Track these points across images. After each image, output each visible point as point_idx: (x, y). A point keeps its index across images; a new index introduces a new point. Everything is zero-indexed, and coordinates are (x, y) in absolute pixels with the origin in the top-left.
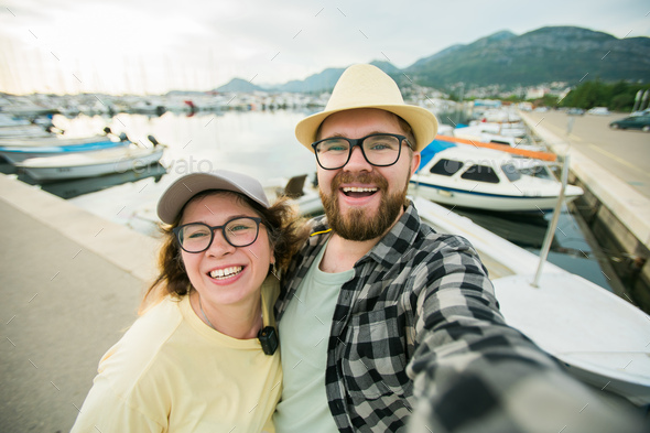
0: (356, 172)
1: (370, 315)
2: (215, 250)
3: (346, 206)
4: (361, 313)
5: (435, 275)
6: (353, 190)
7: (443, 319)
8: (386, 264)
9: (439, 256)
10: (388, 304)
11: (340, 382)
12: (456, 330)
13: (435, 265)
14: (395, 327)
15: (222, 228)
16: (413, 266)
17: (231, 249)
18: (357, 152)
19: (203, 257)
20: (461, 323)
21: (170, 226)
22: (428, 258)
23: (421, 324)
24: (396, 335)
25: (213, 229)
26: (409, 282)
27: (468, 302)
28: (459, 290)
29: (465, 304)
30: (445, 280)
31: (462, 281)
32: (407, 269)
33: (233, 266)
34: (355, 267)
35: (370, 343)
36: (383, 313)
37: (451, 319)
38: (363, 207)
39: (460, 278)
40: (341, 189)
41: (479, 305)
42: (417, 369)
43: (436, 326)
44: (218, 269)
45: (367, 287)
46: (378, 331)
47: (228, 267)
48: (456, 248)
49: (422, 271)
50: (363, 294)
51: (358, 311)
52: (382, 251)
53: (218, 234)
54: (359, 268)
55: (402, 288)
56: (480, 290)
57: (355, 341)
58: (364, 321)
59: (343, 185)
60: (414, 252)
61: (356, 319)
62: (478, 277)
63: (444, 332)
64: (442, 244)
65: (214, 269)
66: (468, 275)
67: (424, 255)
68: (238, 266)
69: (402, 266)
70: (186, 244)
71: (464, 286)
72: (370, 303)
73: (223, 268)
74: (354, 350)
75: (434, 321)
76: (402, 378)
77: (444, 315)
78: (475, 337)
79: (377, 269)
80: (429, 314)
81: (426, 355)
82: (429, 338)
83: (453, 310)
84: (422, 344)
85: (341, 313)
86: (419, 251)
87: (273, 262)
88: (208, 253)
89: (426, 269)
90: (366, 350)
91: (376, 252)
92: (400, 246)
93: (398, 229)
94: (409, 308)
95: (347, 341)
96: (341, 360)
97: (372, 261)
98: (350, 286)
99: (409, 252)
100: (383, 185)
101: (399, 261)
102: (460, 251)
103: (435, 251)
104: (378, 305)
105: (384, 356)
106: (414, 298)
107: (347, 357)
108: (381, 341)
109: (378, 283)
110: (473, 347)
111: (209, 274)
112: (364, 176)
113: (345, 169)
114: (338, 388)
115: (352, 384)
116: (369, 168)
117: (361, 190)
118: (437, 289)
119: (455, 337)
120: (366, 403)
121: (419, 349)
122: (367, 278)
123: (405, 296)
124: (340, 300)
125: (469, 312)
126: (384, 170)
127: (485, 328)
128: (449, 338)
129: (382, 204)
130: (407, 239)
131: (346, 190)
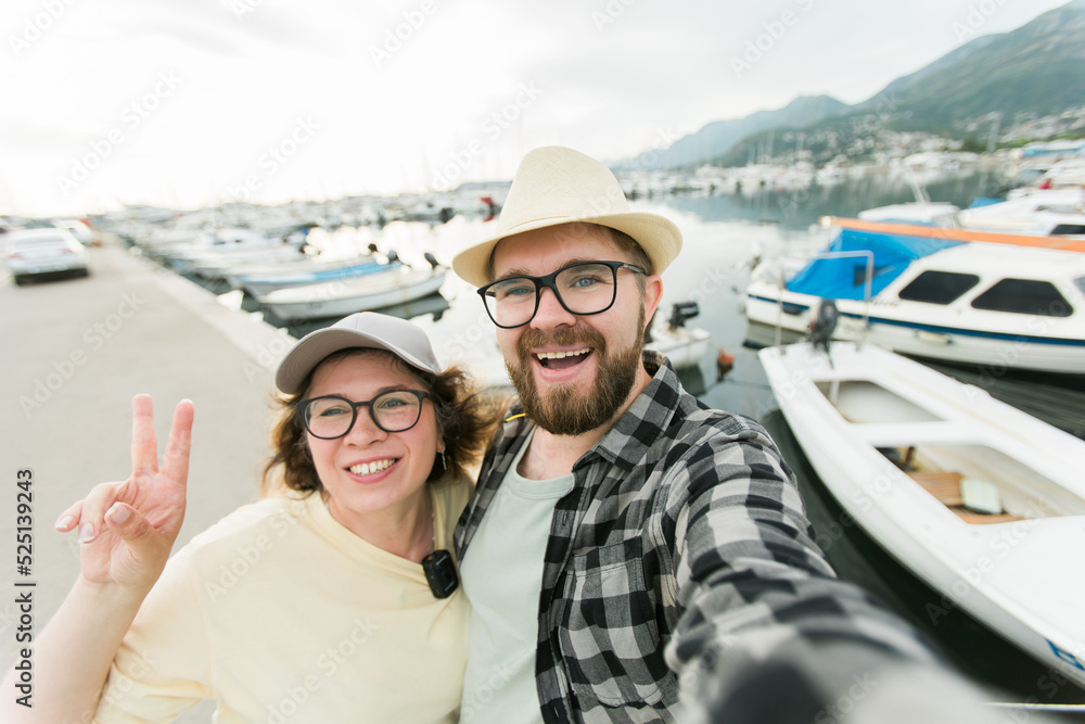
0: (549, 329)
1: (602, 553)
2: (359, 437)
3: (546, 382)
4: (587, 550)
5: (702, 483)
6: (550, 356)
7: (723, 565)
8: (625, 465)
9: (706, 451)
10: (629, 534)
11: (558, 669)
12: (750, 586)
13: (702, 467)
14: (639, 573)
15: (368, 405)
16: (665, 469)
18: (548, 297)
19: (339, 445)
20: (759, 572)
22: (689, 454)
23: (684, 571)
24: (641, 587)
25: (355, 406)
26: (660, 496)
27: (762, 534)
28: (744, 510)
29: (757, 538)
30: (719, 492)
31: (746, 492)
32: (655, 474)
33: (382, 458)
34: (576, 469)
35: (601, 600)
36: (621, 549)
37: (740, 564)
38: (569, 383)
39: (742, 487)
40: (535, 356)
41: (781, 538)
42: (685, 653)
43: (714, 577)
44: (361, 463)
45: (596, 503)
46: (615, 580)
47: (376, 460)
48: (735, 436)
49: (678, 478)
50: (590, 516)
51: (582, 545)
52: (616, 442)
53: (363, 414)
54: (580, 473)
55: (649, 508)
56: (778, 507)
57: (577, 597)
58: (593, 563)
59: (534, 350)
60: (667, 444)
61: (580, 559)
62: (773, 484)
63: (728, 588)
64: (712, 430)
65: (355, 464)
66: (757, 482)
67: (682, 448)
69: (649, 468)
71: (752, 502)
72: (601, 531)
73: (368, 461)
75: (708, 567)
76: (656, 667)
77: (725, 558)
78: (784, 598)
79: (611, 474)
80: (697, 554)
81: (699, 629)
82: (701, 597)
83: (740, 548)
84: (690, 608)
85: (558, 551)
86: (675, 442)
87: (441, 448)
88: (346, 441)
89: (686, 474)
90: (595, 613)
91: (606, 444)
92: (646, 433)
93: (639, 404)
94: (661, 541)
95: (566, 596)
96: (556, 629)
97: (603, 460)
98: (568, 503)
99: (659, 444)
100: (597, 343)
101: (643, 462)
102: (742, 440)
103: (701, 442)
104: (613, 535)
105: (622, 624)
106: (669, 526)
107: (565, 624)
108: (619, 598)
109: (613, 497)
110: (782, 615)
111: (348, 469)
112: (564, 334)
113: (533, 324)
114: (554, 679)
115: (576, 672)
116: (570, 319)
117: (561, 355)
118: (706, 509)
119: (749, 598)
120: (600, 708)
121: (686, 617)
122: (595, 489)
123: (655, 521)
124: (554, 528)
125: (766, 551)
126: (596, 321)
127: (800, 583)
128: (738, 598)
129: (600, 374)
130: (656, 421)
131: (541, 357)
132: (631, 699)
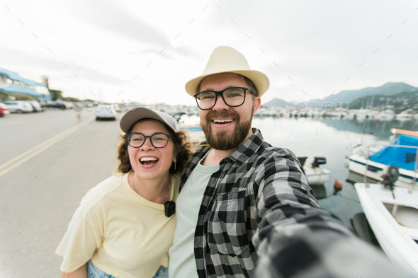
0: (219, 111)
1: (229, 195)
2: (145, 147)
3: (215, 129)
4: (223, 194)
5: (270, 172)
6: (219, 121)
7: (278, 202)
8: (239, 163)
9: (272, 160)
10: (241, 189)
11: (204, 237)
12: (289, 211)
13: (270, 166)
14: (243, 204)
15: (150, 137)
16: (256, 167)
17: (152, 148)
18: (220, 99)
19: (138, 150)
20: (291, 205)
21: (125, 134)
22: (265, 161)
23: (261, 204)
24: (242, 209)
25: (146, 137)
26: (253, 176)
27: (294, 192)
28: (287, 183)
29: (292, 193)
30: (277, 175)
31: (287, 176)
32: (252, 169)
33: (152, 157)
34: (221, 163)
35: (226, 212)
36: (237, 194)
38: (225, 129)
39: (286, 174)
40: (213, 121)
41: (301, 194)
43: (274, 207)
44: (144, 157)
45: (227, 176)
46: (232, 205)
47: (150, 157)
48: (284, 155)
49: (261, 169)
50: (224, 180)
51: (220, 192)
52: (237, 155)
53: (148, 140)
54: (222, 165)
55: (249, 180)
56: (300, 182)
57: (217, 210)
58: (225, 198)
59: (213, 119)
60: (256, 157)
61: (220, 196)
62: (298, 174)
64: (275, 153)
65: (143, 157)
66: (292, 173)
67: (263, 159)
68: (155, 157)
69: (249, 166)
70: (132, 143)
71: (290, 179)
72: (229, 187)
73: (147, 157)
74: (216, 216)
75: (272, 202)
76: (244, 240)
77: (279, 199)
78: (301, 216)
79: (234, 166)
81: (267, 227)
82: (268, 215)
83: (285, 196)
84: (263, 219)
85: (209, 191)
86: (260, 157)
87: (175, 161)
88: (141, 148)
89: (264, 168)
90: (223, 216)
91: (233, 155)
92: (249, 153)
93: (247, 143)
94: (252, 193)
95: (212, 210)
96: (207, 222)
97: (231, 161)
98: (216, 175)
99: (253, 157)
100: (236, 117)
101: (247, 162)
102: (286, 157)
103: (270, 157)
104: (234, 189)
105: (233, 222)
106: (256, 187)
107: (212, 220)
108: (233, 212)
109: (233, 174)
110: (300, 221)
111: (140, 160)
112: (224, 113)
113: (213, 109)
114: (201, 240)
115: (212, 238)
116: (227, 108)
117: (223, 121)
118: (272, 181)
119: (288, 216)
121: (262, 222)
122: (227, 171)
123: (251, 185)
124: (209, 183)
125: (295, 198)
126: (236, 109)
127: (307, 209)
128: (283, 216)
129: (236, 128)
130: (253, 149)
131: (215, 121)
132: (231, 253)
